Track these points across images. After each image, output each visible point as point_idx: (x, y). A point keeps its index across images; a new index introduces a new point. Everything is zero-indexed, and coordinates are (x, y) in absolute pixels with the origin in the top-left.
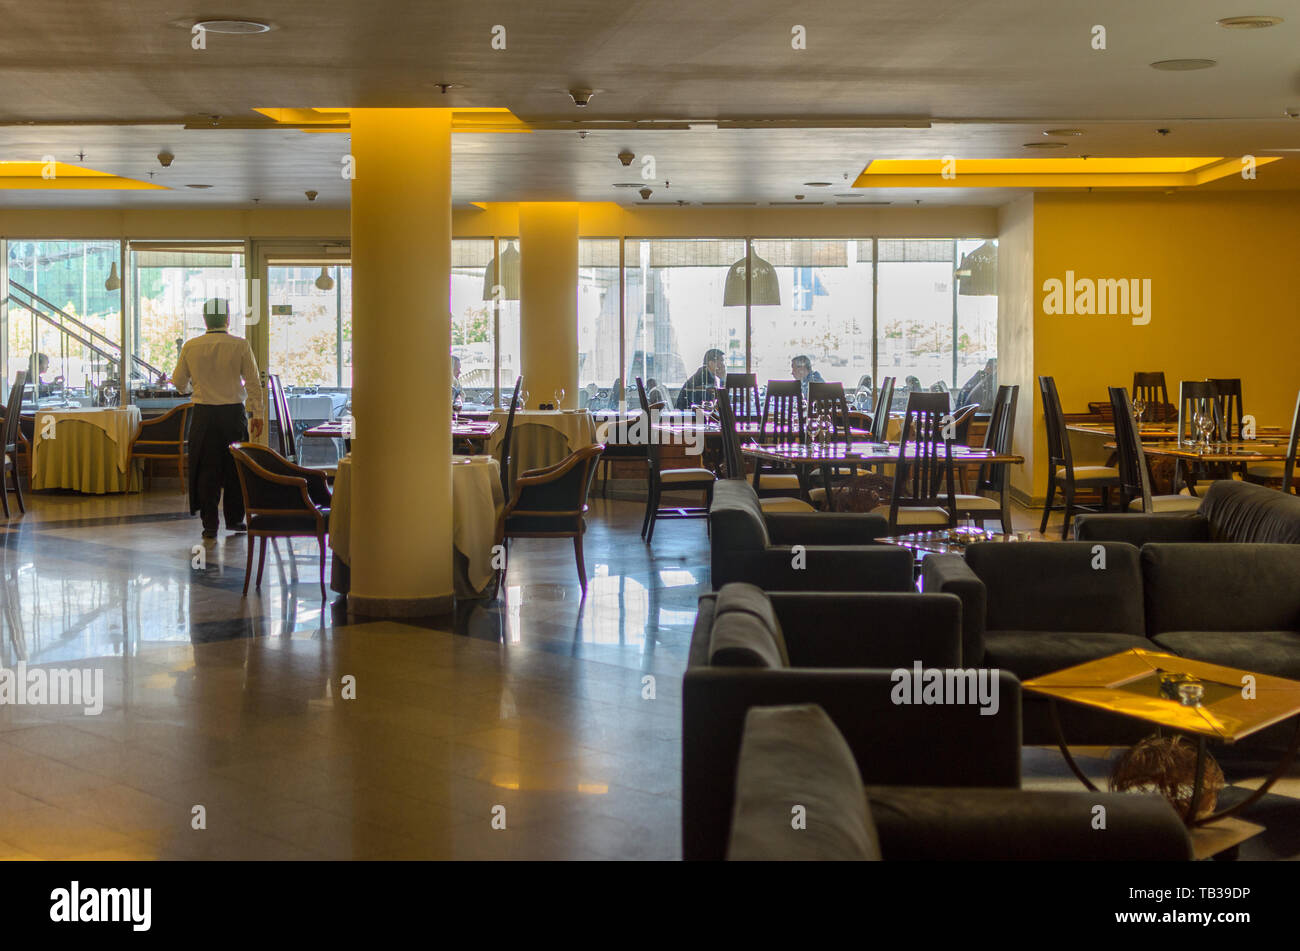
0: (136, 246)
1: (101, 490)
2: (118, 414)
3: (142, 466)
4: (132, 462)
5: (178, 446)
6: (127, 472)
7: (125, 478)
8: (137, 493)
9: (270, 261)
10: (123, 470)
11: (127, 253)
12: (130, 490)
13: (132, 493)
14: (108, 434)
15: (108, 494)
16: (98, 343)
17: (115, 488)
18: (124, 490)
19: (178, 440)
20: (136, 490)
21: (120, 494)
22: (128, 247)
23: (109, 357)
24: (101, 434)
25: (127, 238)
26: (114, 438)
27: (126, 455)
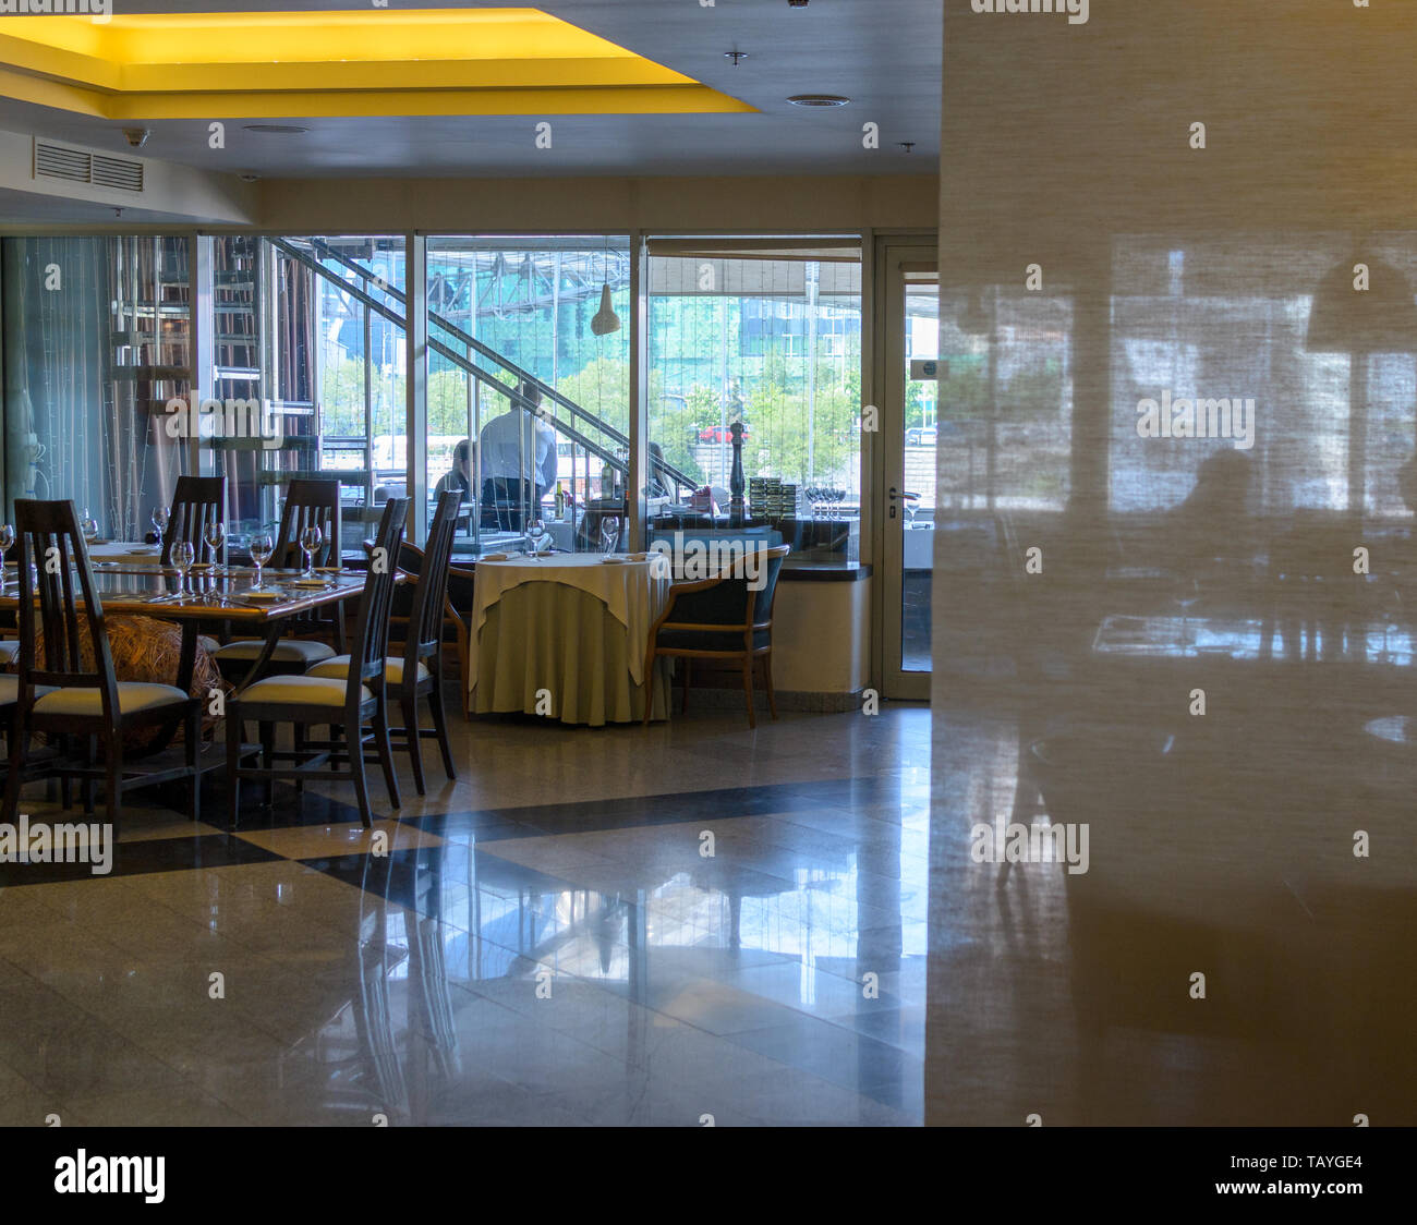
0: (659, 248)
1: (597, 719)
2: (631, 570)
3: (672, 670)
4: (653, 665)
5: (741, 635)
6: (645, 682)
7: (642, 693)
8: (664, 721)
9: (909, 276)
10: (638, 680)
11: (642, 260)
12: (652, 718)
13: (651, 723)
14: (611, 610)
15: (611, 725)
16: (587, 430)
17: (623, 715)
18: (641, 718)
19: (744, 623)
20: (663, 718)
21: (634, 724)
22: (645, 248)
23: (606, 456)
24: (600, 608)
25: (642, 232)
26: (623, 619)
27: (644, 652)
